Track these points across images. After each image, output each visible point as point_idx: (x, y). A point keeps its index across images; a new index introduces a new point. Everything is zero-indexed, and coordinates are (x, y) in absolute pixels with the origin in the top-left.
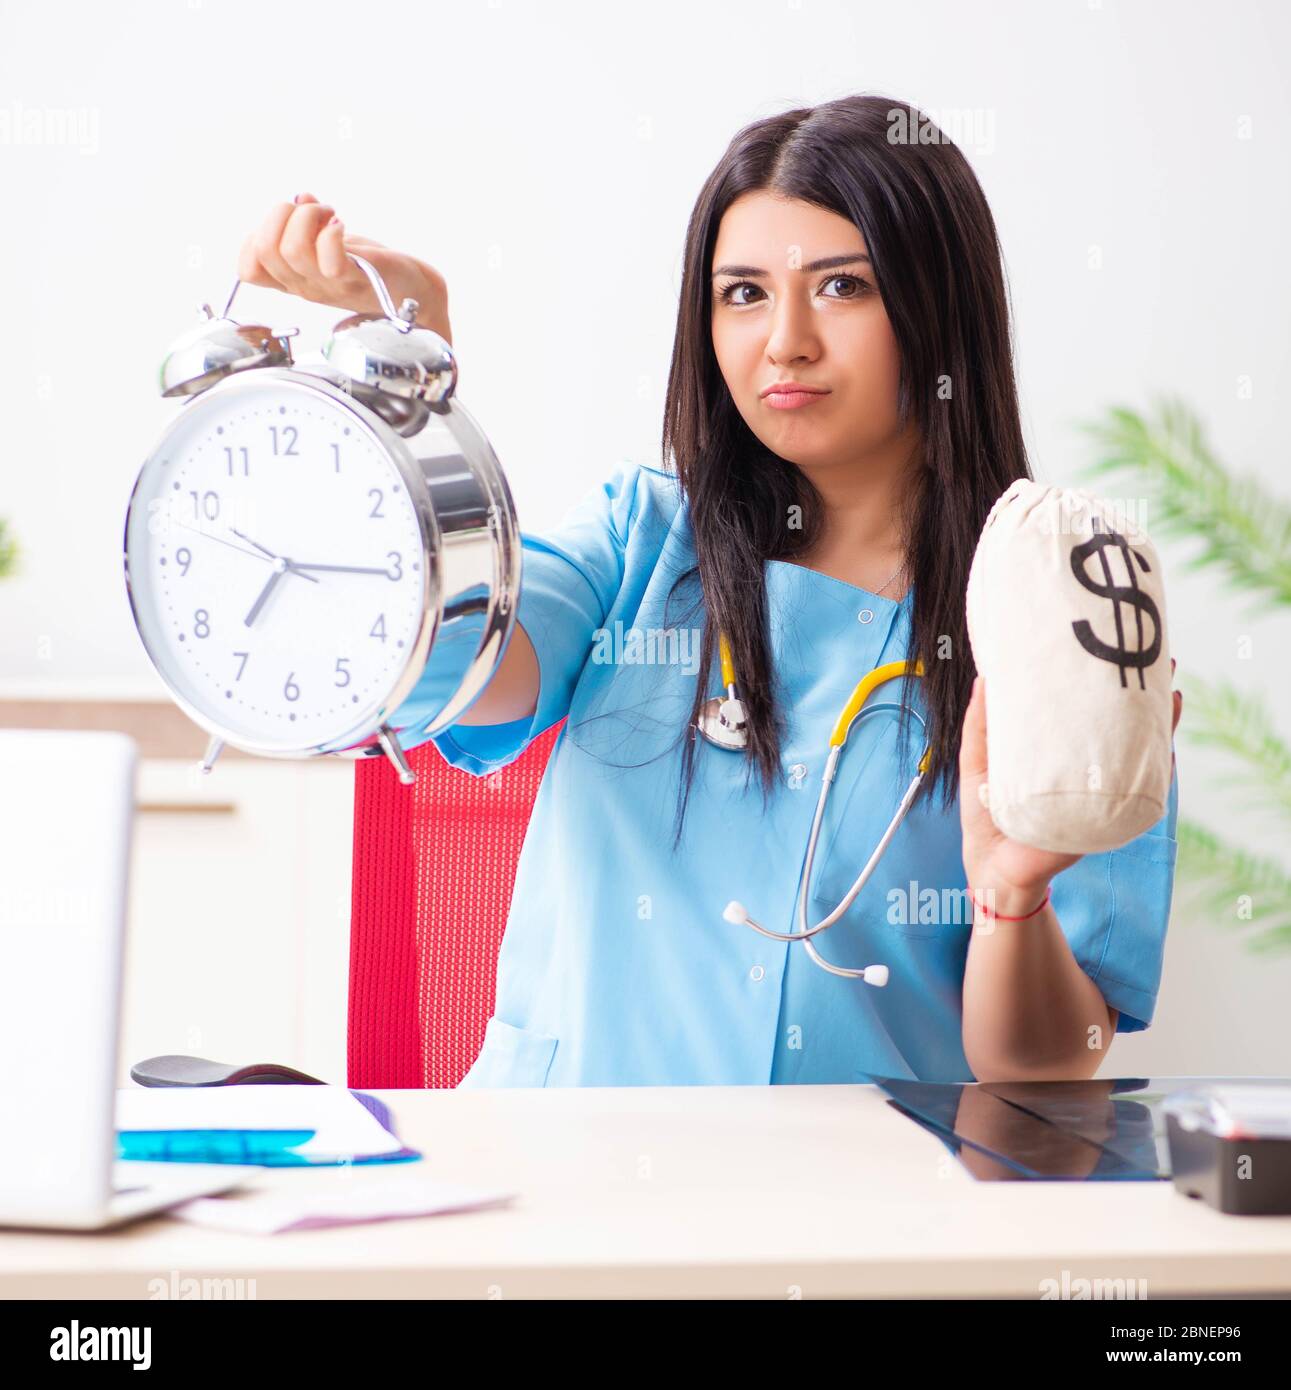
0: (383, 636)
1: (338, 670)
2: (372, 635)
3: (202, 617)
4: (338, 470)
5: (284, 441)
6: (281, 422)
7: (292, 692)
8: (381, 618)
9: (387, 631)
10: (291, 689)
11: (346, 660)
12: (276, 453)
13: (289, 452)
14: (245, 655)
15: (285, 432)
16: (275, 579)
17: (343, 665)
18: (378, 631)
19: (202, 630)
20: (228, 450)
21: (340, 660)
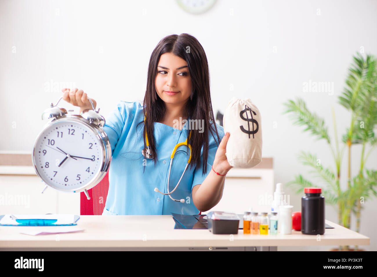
0: (89, 171)
1: (78, 177)
2: (86, 171)
3: (47, 164)
4: (83, 138)
5: (71, 132)
6: (71, 128)
7: (66, 180)
8: (89, 168)
9: (90, 170)
10: (66, 179)
11: (80, 175)
12: (69, 134)
13: (72, 134)
14: (56, 172)
15: (72, 130)
16: (67, 158)
17: (79, 176)
18: (88, 170)
19: (47, 166)
20: (58, 132)
21: (78, 175)
